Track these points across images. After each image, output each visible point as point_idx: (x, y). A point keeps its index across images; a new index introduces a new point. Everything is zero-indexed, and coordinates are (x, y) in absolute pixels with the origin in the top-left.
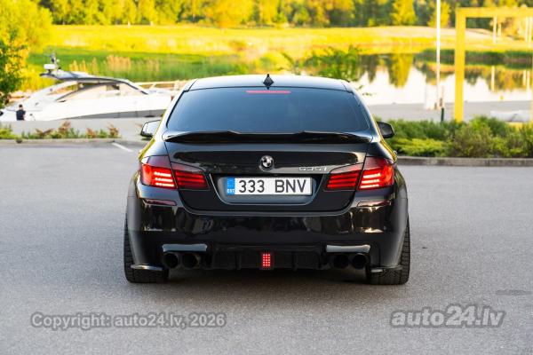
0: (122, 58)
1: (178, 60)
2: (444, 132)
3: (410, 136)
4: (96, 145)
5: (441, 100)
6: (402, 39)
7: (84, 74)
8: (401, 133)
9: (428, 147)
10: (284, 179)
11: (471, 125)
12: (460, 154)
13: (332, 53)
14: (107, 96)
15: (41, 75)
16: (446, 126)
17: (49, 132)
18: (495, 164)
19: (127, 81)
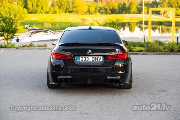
0: (48, 23)
1: (65, 24)
2: (144, 45)
3: (134, 46)
4: (40, 49)
5: (144, 36)
6: (133, 17)
7: (37, 28)
8: (132, 45)
9: (140, 49)
10: (95, 57)
11: (153, 42)
12: (149, 51)
13: (111, 22)
14: (44, 35)
15: (24, 28)
16: (145, 43)
17: (26, 45)
18: (160, 54)
19: (50, 30)
